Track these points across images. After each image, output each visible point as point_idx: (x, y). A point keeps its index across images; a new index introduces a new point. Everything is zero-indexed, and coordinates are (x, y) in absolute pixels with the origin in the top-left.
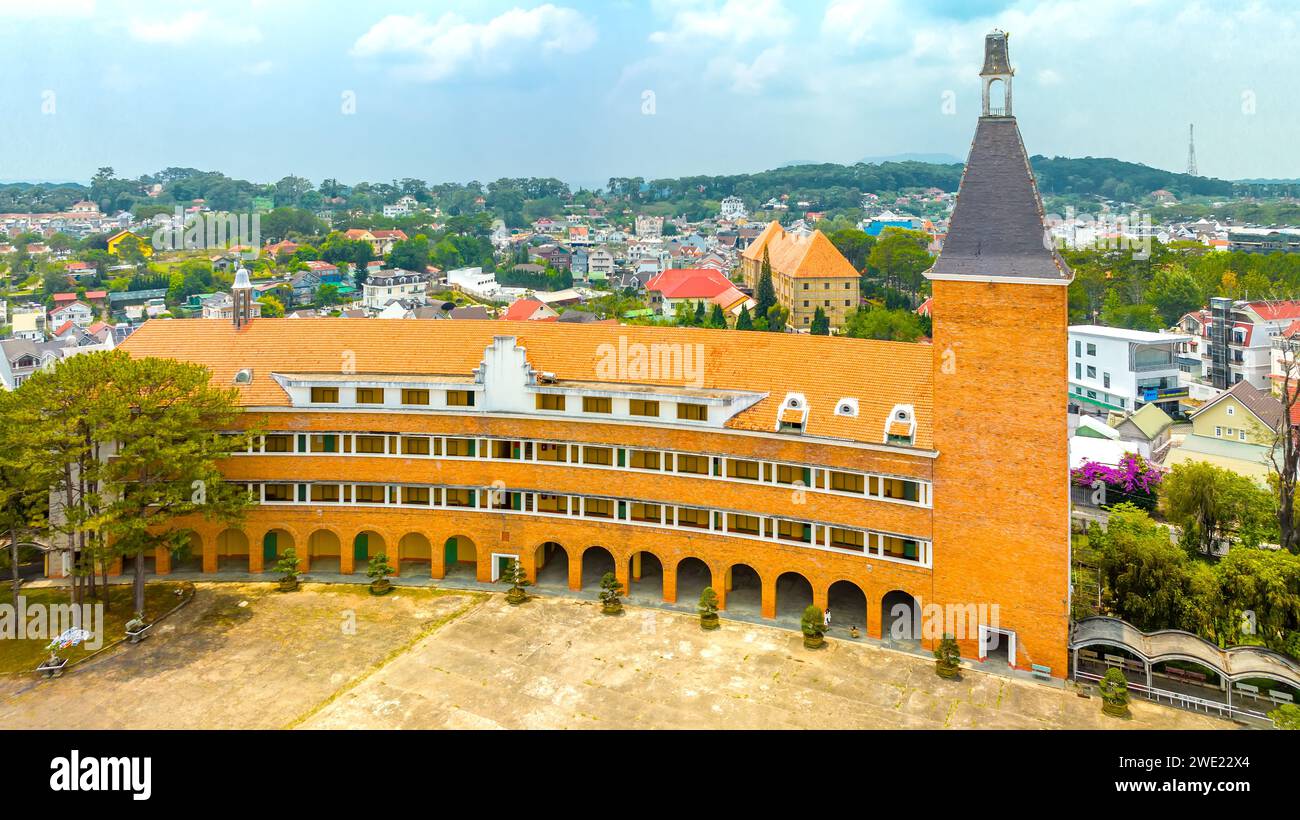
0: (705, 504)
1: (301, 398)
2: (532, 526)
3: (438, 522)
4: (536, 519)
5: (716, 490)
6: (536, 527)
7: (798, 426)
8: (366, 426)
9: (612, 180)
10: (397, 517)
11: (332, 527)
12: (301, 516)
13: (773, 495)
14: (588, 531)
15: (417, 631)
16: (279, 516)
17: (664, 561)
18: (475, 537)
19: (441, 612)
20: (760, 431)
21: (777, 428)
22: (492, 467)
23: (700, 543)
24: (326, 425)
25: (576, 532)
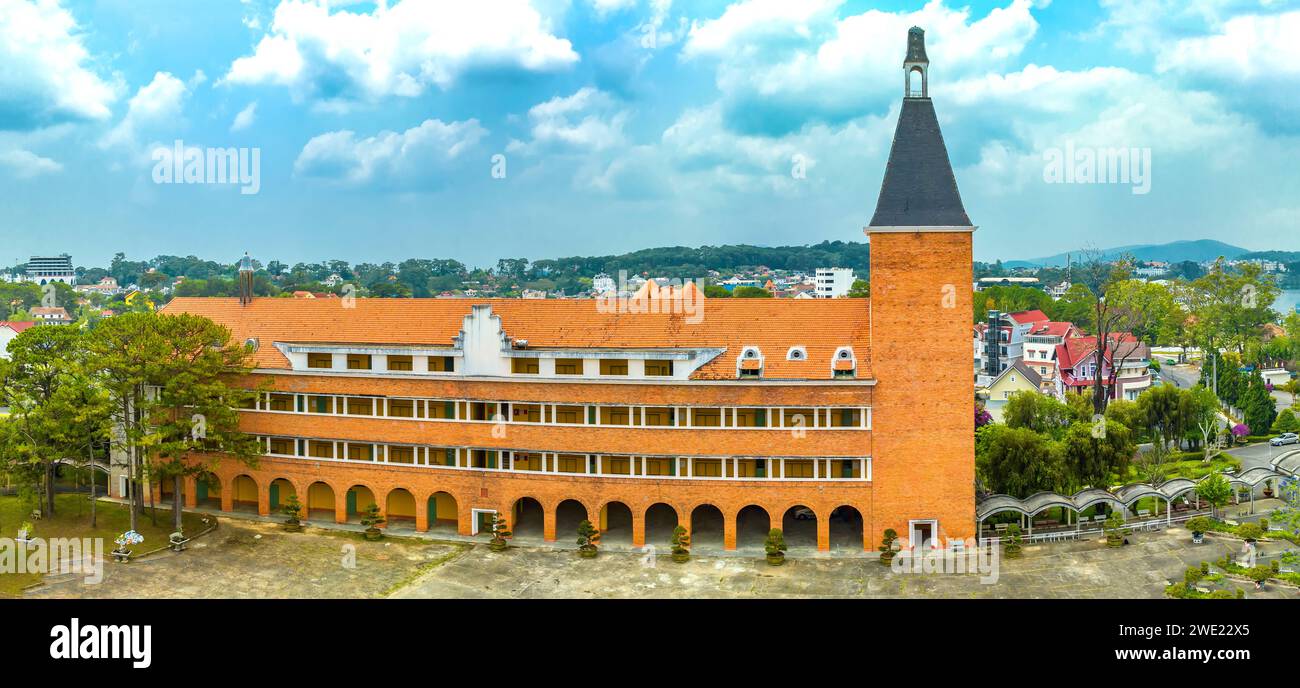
0: (671, 452)
1: (299, 363)
2: (509, 482)
3: (423, 477)
4: (513, 476)
5: (684, 439)
6: (512, 484)
7: (755, 372)
8: (357, 390)
9: (501, 260)
10: (384, 474)
11: (327, 480)
12: (301, 469)
13: (734, 438)
14: (563, 486)
15: (414, 569)
16: (282, 467)
17: (633, 509)
18: (455, 493)
19: (431, 556)
20: (722, 379)
21: (738, 375)
22: (469, 428)
23: (666, 489)
24: (321, 388)
25: (550, 486)
